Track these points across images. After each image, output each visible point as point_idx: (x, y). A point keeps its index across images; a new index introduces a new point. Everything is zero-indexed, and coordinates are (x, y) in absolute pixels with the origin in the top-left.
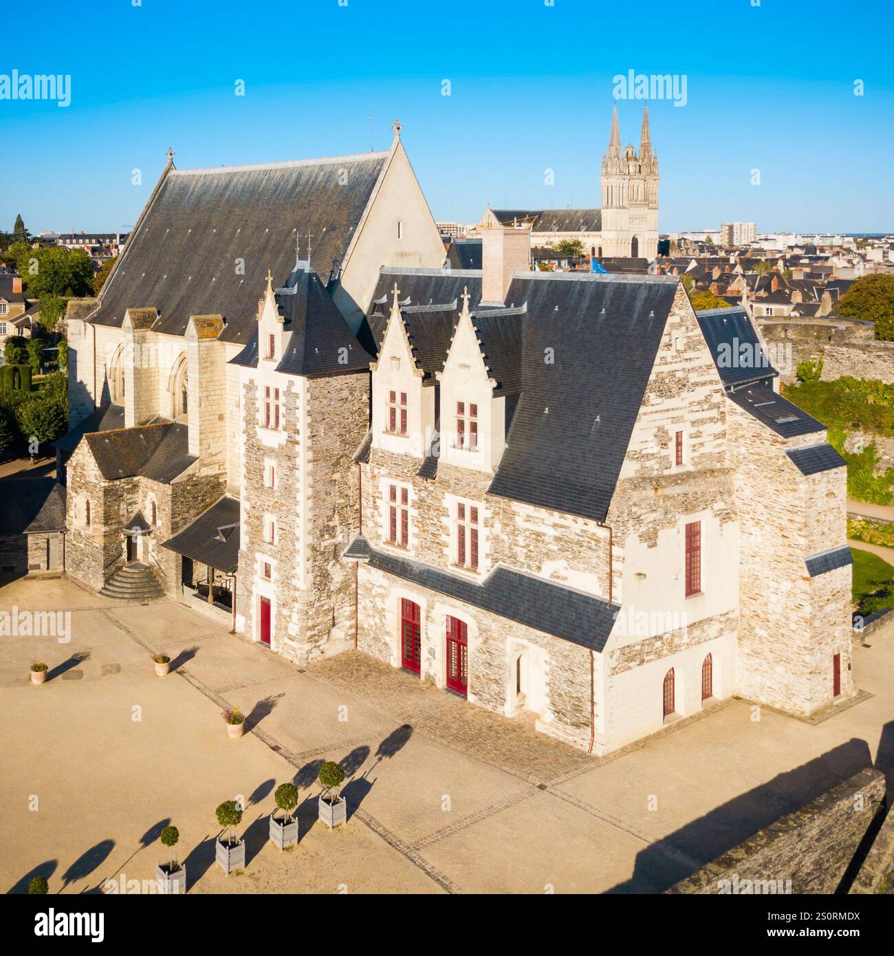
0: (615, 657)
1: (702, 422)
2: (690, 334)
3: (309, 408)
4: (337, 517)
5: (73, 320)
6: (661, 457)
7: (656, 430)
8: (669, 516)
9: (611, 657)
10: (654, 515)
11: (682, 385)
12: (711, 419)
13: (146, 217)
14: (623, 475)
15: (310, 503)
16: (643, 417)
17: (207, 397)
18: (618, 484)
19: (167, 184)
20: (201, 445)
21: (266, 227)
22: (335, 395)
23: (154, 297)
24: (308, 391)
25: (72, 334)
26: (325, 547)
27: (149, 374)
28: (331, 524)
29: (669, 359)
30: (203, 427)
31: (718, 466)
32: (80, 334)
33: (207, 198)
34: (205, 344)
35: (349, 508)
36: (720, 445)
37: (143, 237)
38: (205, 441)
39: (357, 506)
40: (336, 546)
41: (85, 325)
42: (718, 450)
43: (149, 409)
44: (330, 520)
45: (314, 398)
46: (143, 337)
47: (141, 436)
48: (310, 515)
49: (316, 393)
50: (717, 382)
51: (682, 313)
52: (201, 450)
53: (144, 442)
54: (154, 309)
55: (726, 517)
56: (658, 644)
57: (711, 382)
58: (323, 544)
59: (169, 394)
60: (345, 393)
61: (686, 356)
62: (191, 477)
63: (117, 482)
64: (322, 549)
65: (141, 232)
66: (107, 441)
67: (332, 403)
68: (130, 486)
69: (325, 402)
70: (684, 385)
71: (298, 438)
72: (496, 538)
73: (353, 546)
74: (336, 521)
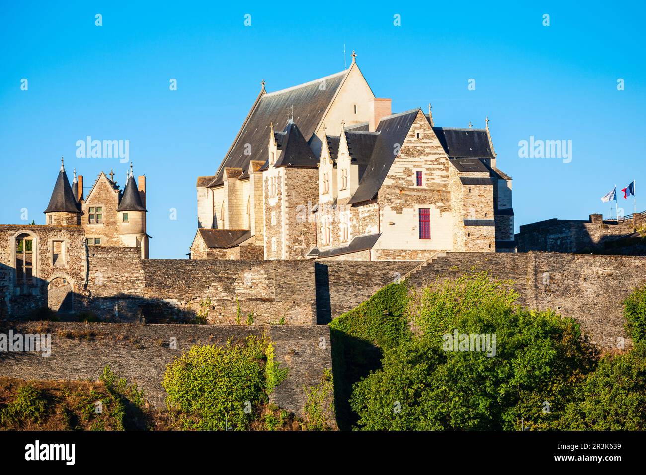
0: (379, 252)
1: (434, 169)
2: (426, 132)
3: (286, 182)
4: (302, 236)
5: (201, 187)
6: (407, 180)
7: (405, 169)
8: (409, 203)
9: (377, 252)
10: (399, 200)
11: (421, 153)
12: (439, 169)
13: (246, 125)
14: (384, 183)
15: (287, 226)
16: (397, 163)
17: (259, 203)
18: (382, 187)
19: (260, 103)
20: (256, 228)
21: (298, 116)
22: (301, 179)
23: (243, 166)
24: (286, 175)
25: (200, 196)
26: (296, 249)
27: (237, 205)
28: (299, 239)
29: (413, 141)
30: (257, 219)
31: (444, 189)
32: (205, 196)
33: (277, 108)
34: (258, 175)
35: (309, 234)
36: (445, 181)
37: (244, 136)
38: (258, 227)
39: (314, 234)
40: (302, 250)
41: (208, 190)
42: (444, 183)
43: (238, 225)
44: (299, 237)
45: (289, 178)
46: (233, 184)
47: (230, 233)
48: (287, 232)
49: (290, 176)
50: (443, 154)
51: (422, 123)
52: (256, 231)
53: (231, 236)
54: (241, 169)
55: (444, 209)
56: (404, 254)
57: (439, 154)
58: (295, 247)
59: (248, 215)
60: (307, 179)
61: (423, 141)
62: (250, 245)
63: (214, 250)
64: (294, 249)
65: (243, 134)
66: (210, 233)
67: (299, 182)
68: (221, 254)
69: (295, 181)
70: (422, 153)
71: (282, 196)
72: (354, 226)
73: (312, 252)
74: (302, 238)
